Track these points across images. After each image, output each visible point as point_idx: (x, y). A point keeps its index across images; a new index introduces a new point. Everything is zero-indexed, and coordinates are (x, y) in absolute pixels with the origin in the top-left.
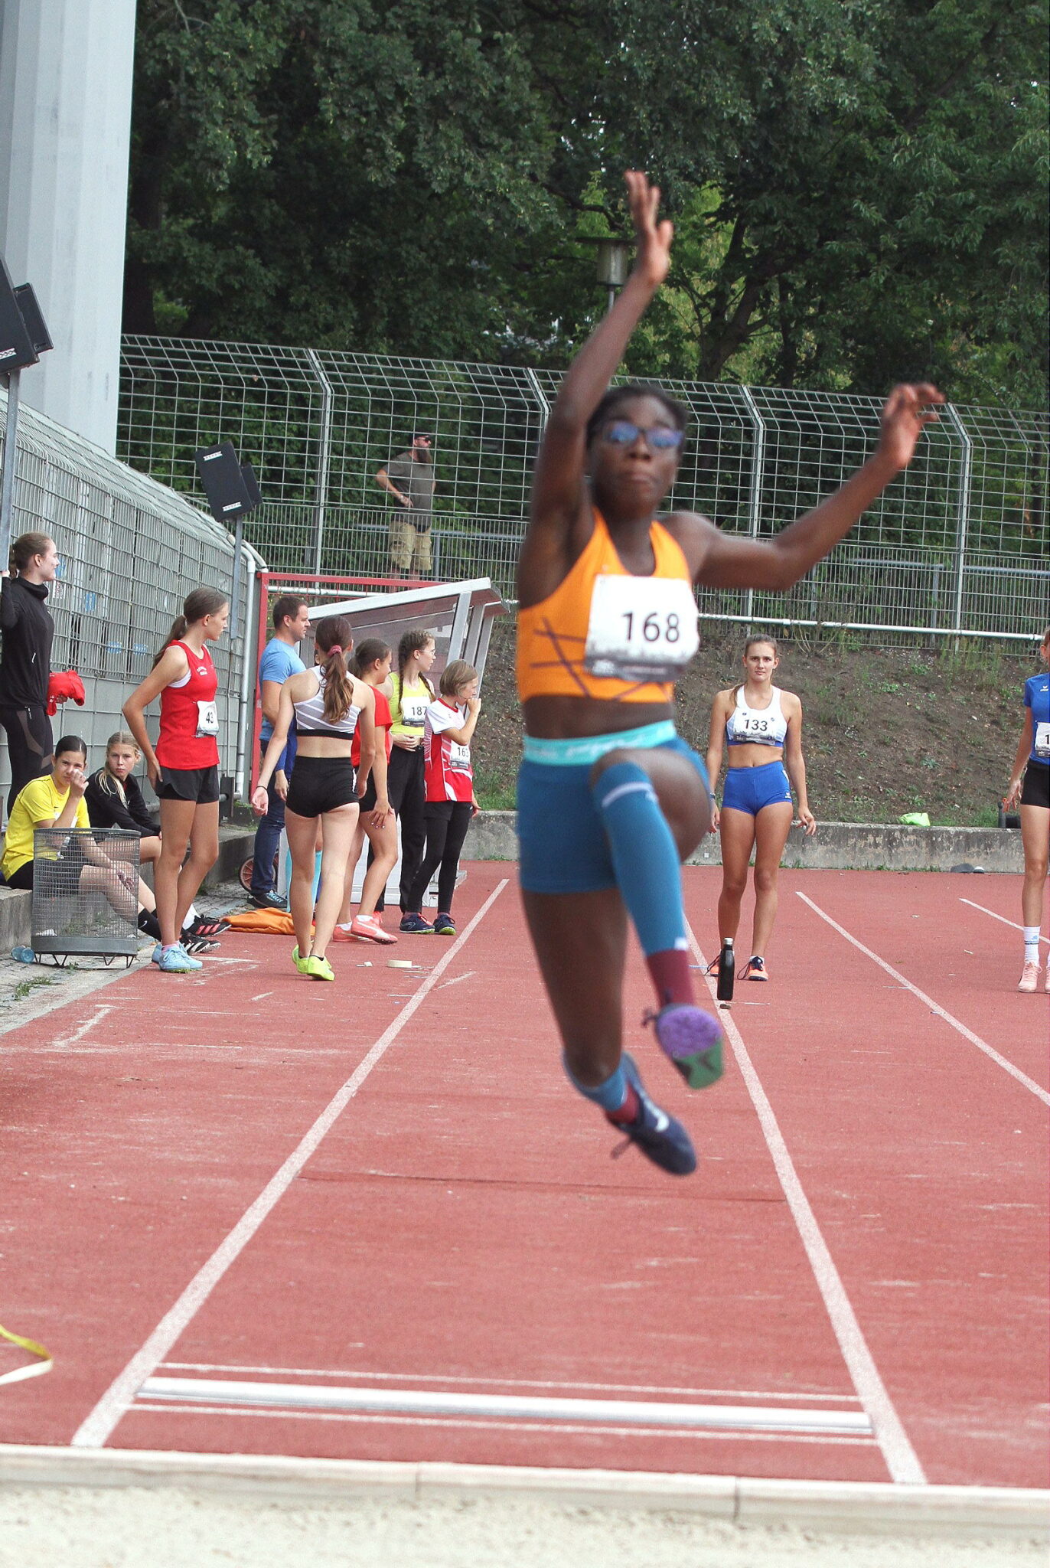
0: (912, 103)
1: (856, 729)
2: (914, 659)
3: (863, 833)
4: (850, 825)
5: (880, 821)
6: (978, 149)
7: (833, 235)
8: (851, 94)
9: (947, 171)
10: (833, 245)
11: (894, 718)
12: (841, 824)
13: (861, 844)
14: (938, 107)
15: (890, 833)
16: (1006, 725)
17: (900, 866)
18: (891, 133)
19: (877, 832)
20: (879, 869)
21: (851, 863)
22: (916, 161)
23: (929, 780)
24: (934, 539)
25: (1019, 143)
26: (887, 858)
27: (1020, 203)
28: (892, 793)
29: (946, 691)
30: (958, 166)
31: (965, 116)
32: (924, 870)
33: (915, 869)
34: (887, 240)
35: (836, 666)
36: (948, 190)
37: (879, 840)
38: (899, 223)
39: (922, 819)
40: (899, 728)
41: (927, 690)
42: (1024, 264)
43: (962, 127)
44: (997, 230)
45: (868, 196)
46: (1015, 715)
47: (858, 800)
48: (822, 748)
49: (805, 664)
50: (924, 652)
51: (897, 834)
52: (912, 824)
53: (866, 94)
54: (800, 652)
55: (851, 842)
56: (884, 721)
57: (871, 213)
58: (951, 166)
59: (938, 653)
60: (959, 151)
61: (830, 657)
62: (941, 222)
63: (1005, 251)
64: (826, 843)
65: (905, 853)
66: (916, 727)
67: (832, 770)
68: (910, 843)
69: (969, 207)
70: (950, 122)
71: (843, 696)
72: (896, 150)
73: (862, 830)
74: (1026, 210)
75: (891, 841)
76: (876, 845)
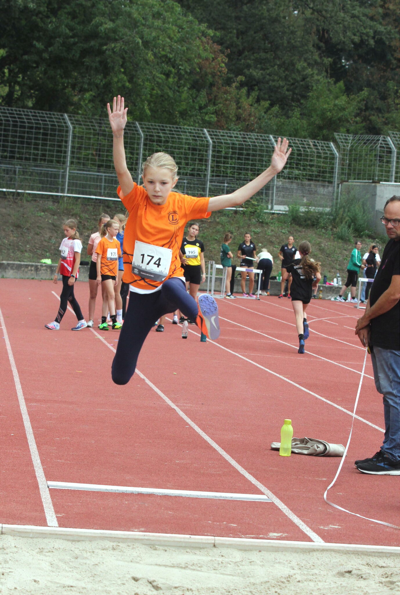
0: (56, 6)
1: (28, 229)
2: (50, 204)
3: (27, 266)
4: (22, 263)
5: (34, 262)
6: (79, 23)
7: (26, 53)
8: (33, 3)
9: (67, 31)
10: (26, 57)
11: (41, 225)
12: (19, 263)
13: (26, 270)
14: (65, 8)
15: (36, 266)
16: (81, 228)
17: (40, 278)
18: (48, 17)
19: (32, 266)
20: (33, 279)
21: (23, 276)
22: (57, 27)
23: (53, 248)
24: (58, 162)
25: (93, 22)
26: (35, 275)
27: (92, 43)
28: (39, 252)
29: (60, 216)
30: (71, 29)
31: (75, 11)
32: (49, 279)
33: (45, 279)
34: (46, 55)
35: (22, 206)
36: (68, 37)
37: (33, 268)
38: (50, 49)
39: (48, 261)
40: (42, 228)
41: (54, 215)
42: (94, 65)
43: (73, 15)
44: (85, 53)
45: (38, 39)
46: (85, 225)
47: (27, 254)
48: (15, 235)
49: (11, 205)
50: (54, 202)
51: (39, 267)
52: (45, 263)
53: (39, 3)
54: (9, 201)
55: (23, 269)
56: (38, 226)
57: (39, 45)
58: (70, 30)
59: (58, 202)
60: (72, 24)
61: (20, 203)
62: (64, 48)
63: (87, 60)
64: (13, 269)
65: (42, 273)
66: (49, 229)
67: (18, 243)
68: (44, 270)
69: (75, 44)
70: (69, 13)
71: (23, 217)
72: (50, 23)
73: (26, 265)
74: (95, 45)
75: (37, 269)
76: (31, 270)
